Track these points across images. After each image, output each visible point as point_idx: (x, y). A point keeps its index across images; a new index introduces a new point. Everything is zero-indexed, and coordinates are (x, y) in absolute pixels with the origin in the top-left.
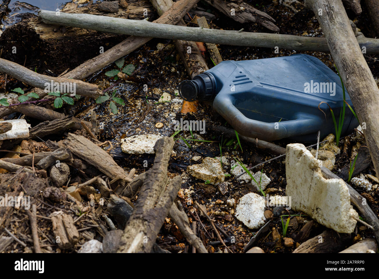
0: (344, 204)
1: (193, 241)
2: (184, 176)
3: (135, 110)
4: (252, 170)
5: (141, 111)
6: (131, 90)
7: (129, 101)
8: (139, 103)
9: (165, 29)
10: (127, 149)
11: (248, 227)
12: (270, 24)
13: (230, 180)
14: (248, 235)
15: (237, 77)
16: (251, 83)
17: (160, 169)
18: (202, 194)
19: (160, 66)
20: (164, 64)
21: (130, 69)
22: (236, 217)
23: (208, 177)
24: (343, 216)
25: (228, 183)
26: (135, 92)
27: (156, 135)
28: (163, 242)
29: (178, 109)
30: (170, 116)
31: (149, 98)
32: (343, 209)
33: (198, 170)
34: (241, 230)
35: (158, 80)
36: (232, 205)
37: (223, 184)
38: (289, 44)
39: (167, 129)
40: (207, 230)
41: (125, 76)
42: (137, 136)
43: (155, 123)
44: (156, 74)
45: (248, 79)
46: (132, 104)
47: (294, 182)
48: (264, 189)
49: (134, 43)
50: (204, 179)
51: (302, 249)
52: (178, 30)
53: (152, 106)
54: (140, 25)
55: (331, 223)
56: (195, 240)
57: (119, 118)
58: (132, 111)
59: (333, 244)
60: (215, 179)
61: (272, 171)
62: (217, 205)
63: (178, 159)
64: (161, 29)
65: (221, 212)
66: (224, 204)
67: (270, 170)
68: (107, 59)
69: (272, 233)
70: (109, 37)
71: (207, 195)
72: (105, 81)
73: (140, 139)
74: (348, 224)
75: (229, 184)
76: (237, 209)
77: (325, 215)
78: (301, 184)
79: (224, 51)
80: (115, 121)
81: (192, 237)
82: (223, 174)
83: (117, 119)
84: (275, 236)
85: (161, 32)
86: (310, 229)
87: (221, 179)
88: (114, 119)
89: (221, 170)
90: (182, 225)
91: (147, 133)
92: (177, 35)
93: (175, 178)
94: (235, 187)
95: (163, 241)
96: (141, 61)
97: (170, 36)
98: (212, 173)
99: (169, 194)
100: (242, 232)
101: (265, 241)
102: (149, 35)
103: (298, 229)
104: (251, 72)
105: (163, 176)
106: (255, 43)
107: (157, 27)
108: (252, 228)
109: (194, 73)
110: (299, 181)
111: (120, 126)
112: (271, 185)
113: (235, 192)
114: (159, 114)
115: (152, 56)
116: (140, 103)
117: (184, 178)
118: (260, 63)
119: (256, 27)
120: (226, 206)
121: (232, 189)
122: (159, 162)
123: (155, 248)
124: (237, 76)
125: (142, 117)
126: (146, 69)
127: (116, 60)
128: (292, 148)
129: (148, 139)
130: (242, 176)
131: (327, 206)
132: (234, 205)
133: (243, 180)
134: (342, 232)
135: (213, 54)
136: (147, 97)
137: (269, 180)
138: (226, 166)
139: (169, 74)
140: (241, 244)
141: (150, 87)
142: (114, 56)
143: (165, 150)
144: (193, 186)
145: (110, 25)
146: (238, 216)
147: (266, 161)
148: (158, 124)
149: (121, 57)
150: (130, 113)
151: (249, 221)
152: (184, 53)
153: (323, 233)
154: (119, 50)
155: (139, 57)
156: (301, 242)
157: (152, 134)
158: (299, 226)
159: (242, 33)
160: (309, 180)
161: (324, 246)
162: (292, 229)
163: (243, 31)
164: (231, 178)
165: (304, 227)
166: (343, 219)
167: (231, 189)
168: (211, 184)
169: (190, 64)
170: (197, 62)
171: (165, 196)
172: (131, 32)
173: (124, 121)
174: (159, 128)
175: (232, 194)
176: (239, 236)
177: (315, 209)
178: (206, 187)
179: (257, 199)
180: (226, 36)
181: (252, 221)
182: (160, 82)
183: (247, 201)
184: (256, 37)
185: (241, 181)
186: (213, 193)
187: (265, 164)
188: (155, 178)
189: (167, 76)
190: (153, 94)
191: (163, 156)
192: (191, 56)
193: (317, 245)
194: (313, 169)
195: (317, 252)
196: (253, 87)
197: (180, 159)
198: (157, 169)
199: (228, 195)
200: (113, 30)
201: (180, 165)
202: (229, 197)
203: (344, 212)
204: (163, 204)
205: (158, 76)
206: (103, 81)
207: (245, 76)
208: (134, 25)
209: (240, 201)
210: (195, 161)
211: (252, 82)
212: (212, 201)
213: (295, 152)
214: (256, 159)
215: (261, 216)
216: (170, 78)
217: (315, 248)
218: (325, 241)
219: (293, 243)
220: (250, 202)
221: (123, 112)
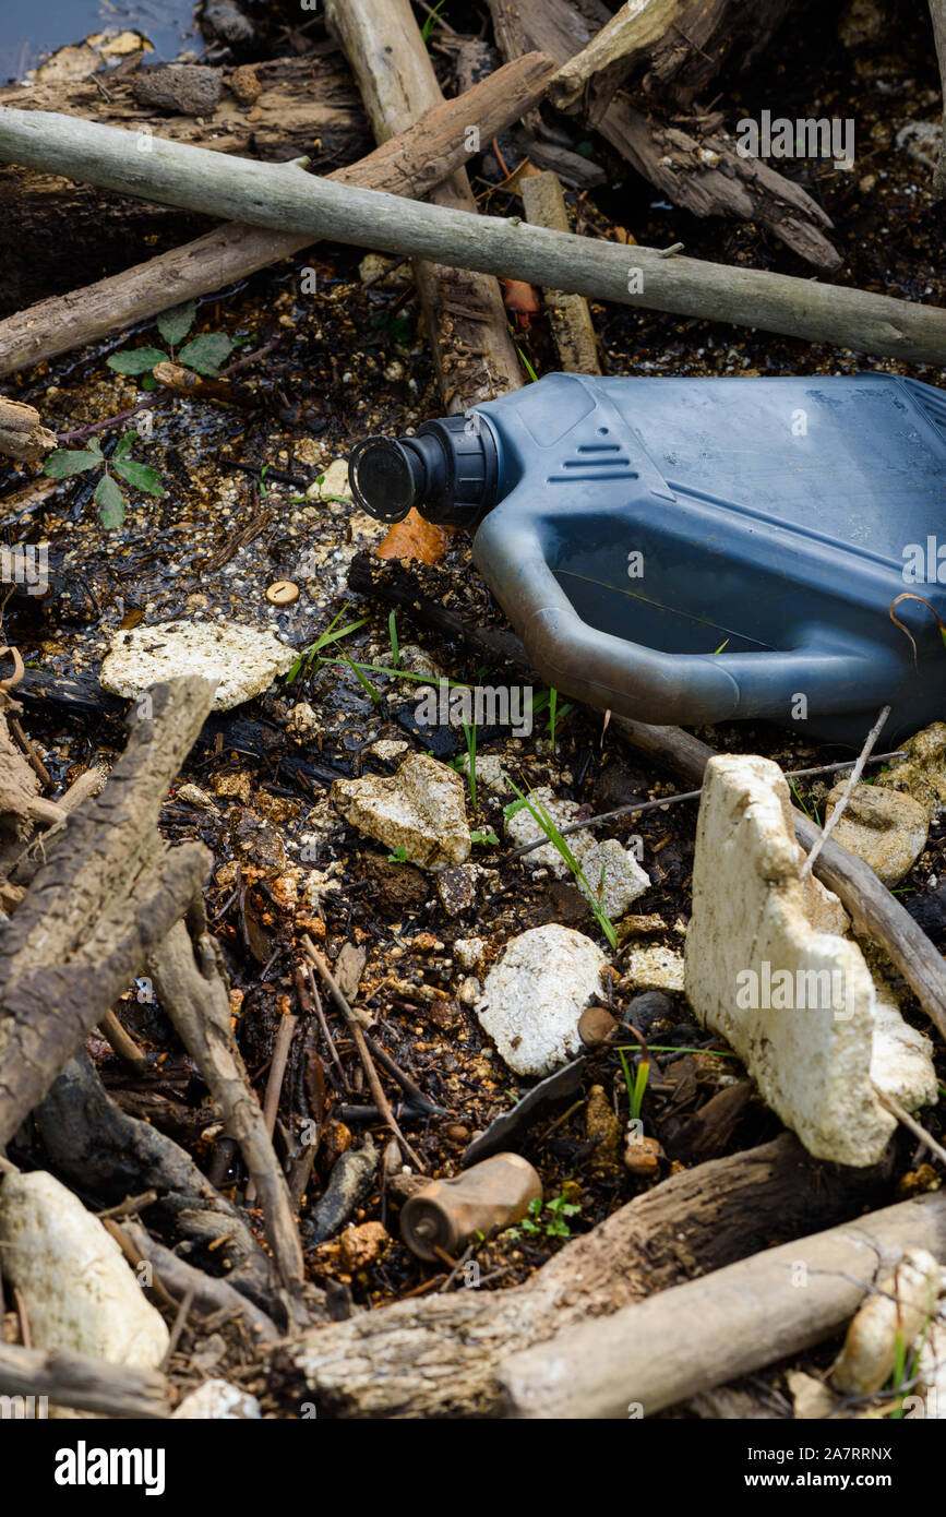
0: (845, 1048)
1: (226, 1106)
2: (320, 816)
3: (206, 519)
4: (590, 828)
5: (231, 523)
6: (215, 433)
7: (193, 478)
8: (229, 490)
9: (366, 212)
10: (116, 680)
11: (509, 1063)
12: (805, 235)
13: (494, 859)
14: (503, 1098)
15: (584, 449)
16: (630, 482)
17: (122, 809)
18: (370, 901)
19: (342, 350)
20: (364, 344)
21: (213, 350)
22: (476, 1015)
23: (405, 836)
24: (833, 1097)
25: (481, 870)
26: (228, 441)
27: (260, 631)
28: (159, 1080)
29: (375, 535)
30: (335, 562)
31: (273, 476)
32: (840, 1069)
33: (372, 801)
34: (482, 1072)
35: (323, 407)
36: (468, 963)
37: (458, 874)
38: (854, 330)
39: (309, 610)
40: (341, 1058)
41: (184, 377)
42: (183, 624)
43: (270, 582)
44: (320, 380)
45: (627, 462)
46: (204, 490)
47: (712, 914)
48: (620, 913)
49: (242, 250)
50: (388, 840)
51: (666, 1198)
52: (417, 219)
53: (279, 509)
54: (267, 185)
55: (794, 1113)
56: (234, 1107)
57: (137, 542)
58: (195, 520)
59: (804, 1193)
60: (429, 847)
61: (667, 846)
62: (415, 953)
63: (312, 743)
64: (347, 210)
65: (419, 985)
66: (441, 954)
67: (659, 841)
68: (121, 304)
69: (585, 1106)
70: (161, 214)
71: (386, 907)
72: (122, 384)
73: (187, 642)
74: (853, 1129)
75: (482, 875)
76: (490, 981)
77: (782, 1075)
78: (731, 927)
79: (616, 318)
80: (118, 554)
81: (226, 1092)
82: (464, 832)
83: (126, 546)
84: (596, 1122)
85: (348, 220)
86: (733, 1113)
87: (452, 852)
88: (116, 544)
89: (458, 814)
90: (200, 1038)
91: (227, 619)
92: (412, 239)
93: (178, 854)
94: (506, 891)
95: (160, 1073)
96: (284, 319)
97: (382, 240)
98: (422, 823)
99: (135, 913)
100: (484, 1082)
101: (557, 1135)
102: (302, 227)
103: (691, 1107)
104: (647, 434)
105: (127, 839)
106: (720, 307)
107: (333, 197)
108: (522, 1073)
109: (459, 398)
110: (725, 916)
111: (132, 577)
112: (651, 901)
113: (502, 910)
114: (292, 546)
115: (322, 305)
116: (234, 492)
117: (320, 823)
118: (699, 400)
119: (748, 238)
120: (448, 962)
121: (493, 895)
122: (126, 779)
123: (90, 1107)
124: (588, 443)
125: (224, 551)
126: (295, 354)
127: (158, 310)
128: (722, 774)
129: (218, 646)
130: (542, 848)
131: (791, 1039)
132: (477, 964)
133: (546, 866)
134: (827, 1158)
135: (562, 325)
136: (264, 472)
137: (643, 879)
138: (496, 795)
139: (375, 389)
140: (461, 1131)
141: (289, 432)
142: (151, 294)
143: (164, 730)
144: (346, 861)
145: (150, 170)
146: (483, 1010)
147: (653, 801)
148: (278, 586)
149: (181, 300)
150: (184, 526)
151: (515, 1043)
152: (435, 311)
153: (775, 1142)
154: (174, 275)
155: (279, 302)
156: (691, 1161)
157: (247, 623)
158: (698, 1094)
159: (669, 263)
160: (753, 919)
161: (764, 1195)
162: (670, 1102)
163: (680, 252)
164: (501, 851)
165: (715, 1099)
166: (833, 1108)
167: (488, 897)
168: (413, 866)
169: (452, 361)
170: (479, 356)
171: (117, 923)
172: (227, 206)
173: (154, 557)
174: (280, 606)
175: (489, 915)
176: (469, 1093)
177: (759, 1039)
178: (391, 876)
179: (567, 957)
180: (604, 265)
181: (526, 1044)
182: (334, 414)
183: (530, 958)
184: (725, 286)
185: (537, 866)
186: (412, 901)
187: (646, 811)
188: (97, 841)
189: (364, 394)
190: (292, 459)
191: (150, 756)
192: (462, 329)
193: (734, 1190)
194: (767, 880)
195: (729, 1216)
196: (636, 497)
197: (320, 743)
198: (111, 807)
199: (469, 916)
200: (157, 190)
201: (317, 771)
202: (472, 926)
203: (842, 1082)
204: (100, 952)
205: (326, 392)
206: (113, 383)
207: (617, 448)
208: (245, 180)
209: (505, 949)
210: (379, 760)
211: (636, 476)
212: (404, 934)
213: (726, 792)
214: (613, 785)
215: (564, 1030)
216: (375, 402)
217: (725, 1200)
218: (776, 1176)
219: (655, 1162)
220: (539, 965)
221: (158, 519)
